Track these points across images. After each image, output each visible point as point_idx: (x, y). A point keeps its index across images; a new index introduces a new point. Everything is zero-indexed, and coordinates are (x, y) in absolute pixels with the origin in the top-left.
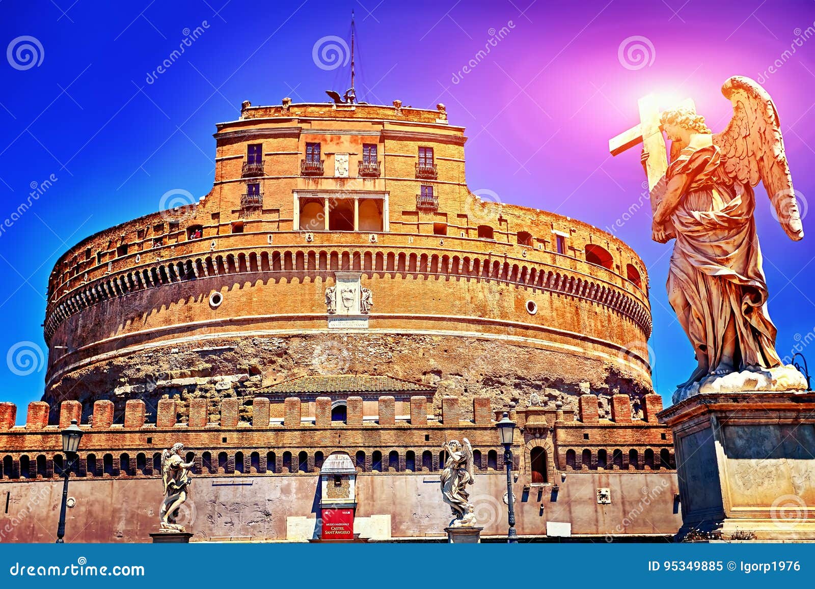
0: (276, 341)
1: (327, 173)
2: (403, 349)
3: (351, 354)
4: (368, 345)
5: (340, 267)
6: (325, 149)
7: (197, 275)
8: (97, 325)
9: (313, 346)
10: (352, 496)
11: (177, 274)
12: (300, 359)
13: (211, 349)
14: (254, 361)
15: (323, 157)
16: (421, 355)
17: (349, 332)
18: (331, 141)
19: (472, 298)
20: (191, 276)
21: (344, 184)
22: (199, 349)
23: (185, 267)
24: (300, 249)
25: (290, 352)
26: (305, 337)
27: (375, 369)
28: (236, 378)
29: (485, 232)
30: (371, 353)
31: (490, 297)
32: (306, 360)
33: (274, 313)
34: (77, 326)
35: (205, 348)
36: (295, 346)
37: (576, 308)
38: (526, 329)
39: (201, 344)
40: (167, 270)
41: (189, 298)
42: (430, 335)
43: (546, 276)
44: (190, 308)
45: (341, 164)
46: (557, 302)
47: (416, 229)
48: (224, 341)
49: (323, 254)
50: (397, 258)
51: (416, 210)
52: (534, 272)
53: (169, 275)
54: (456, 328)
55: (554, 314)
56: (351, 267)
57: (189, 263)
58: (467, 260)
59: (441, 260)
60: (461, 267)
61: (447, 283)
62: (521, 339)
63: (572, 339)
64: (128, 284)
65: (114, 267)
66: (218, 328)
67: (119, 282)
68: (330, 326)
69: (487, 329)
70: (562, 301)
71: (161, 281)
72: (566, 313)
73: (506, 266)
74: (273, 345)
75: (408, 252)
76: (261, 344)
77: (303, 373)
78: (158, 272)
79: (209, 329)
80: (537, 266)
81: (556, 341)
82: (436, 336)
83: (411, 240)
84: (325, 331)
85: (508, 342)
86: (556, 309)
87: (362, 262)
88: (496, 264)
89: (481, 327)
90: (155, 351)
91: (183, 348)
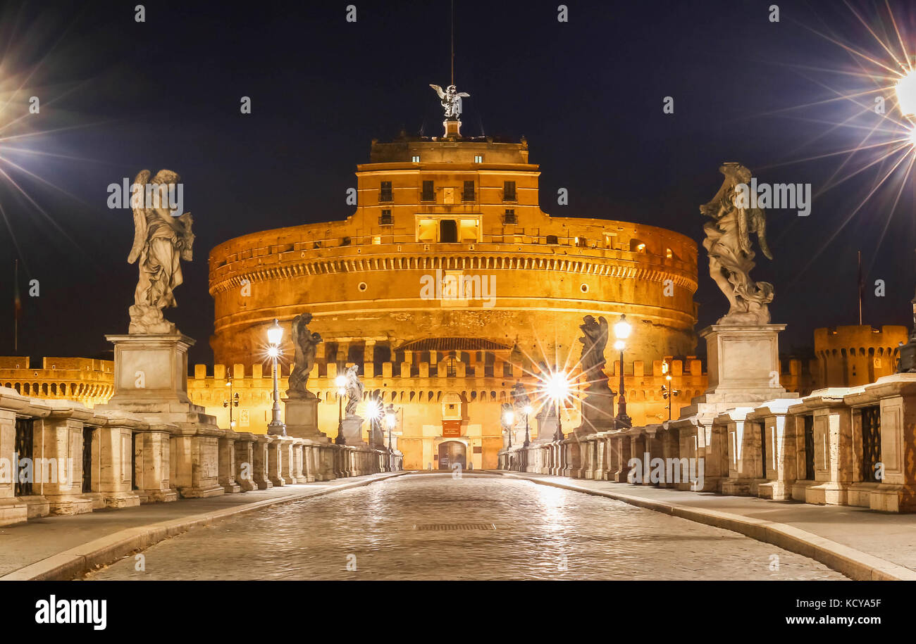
0: (406, 316)
1: (439, 202)
2: (492, 320)
3: (456, 324)
4: (468, 318)
5: (448, 267)
6: (437, 185)
7: (348, 269)
8: (271, 295)
9: (431, 319)
10: (460, 415)
11: (334, 268)
12: (422, 327)
13: (362, 319)
14: (394, 327)
15: (435, 191)
17: (455, 309)
18: (441, 178)
20: (344, 269)
21: (450, 210)
22: (352, 319)
23: (339, 264)
24: (421, 256)
25: (415, 322)
26: (425, 313)
27: (473, 333)
29: (552, 240)
30: (470, 324)
31: (554, 283)
32: (426, 328)
33: (403, 298)
35: (356, 319)
36: (419, 319)
37: (620, 285)
38: (580, 303)
39: (355, 315)
40: (326, 265)
41: (343, 284)
42: (511, 311)
43: (597, 266)
44: (344, 292)
45: (449, 196)
46: (605, 283)
47: (501, 240)
48: (369, 315)
49: (436, 259)
50: (488, 261)
51: (502, 227)
52: (587, 265)
53: (327, 268)
54: (528, 306)
55: (602, 291)
56: (456, 267)
57: (342, 262)
58: (538, 260)
59: (519, 261)
60: (533, 265)
61: (524, 276)
62: (577, 310)
63: (615, 308)
64: (296, 272)
65: (283, 258)
66: (365, 306)
67: (289, 269)
68: (442, 305)
69: (551, 305)
70: (609, 282)
71: (321, 272)
72: (611, 289)
73: (567, 262)
74: (404, 318)
75: (495, 256)
76: (395, 317)
77: (424, 335)
78: (319, 265)
79: (357, 307)
80: (589, 261)
81: (601, 310)
82: (515, 311)
83: (498, 247)
84: (438, 309)
85: (566, 312)
86: (604, 288)
87: (464, 264)
88: (560, 262)
89: (546, 304)
90: (320, 318)
91: (341, 317)
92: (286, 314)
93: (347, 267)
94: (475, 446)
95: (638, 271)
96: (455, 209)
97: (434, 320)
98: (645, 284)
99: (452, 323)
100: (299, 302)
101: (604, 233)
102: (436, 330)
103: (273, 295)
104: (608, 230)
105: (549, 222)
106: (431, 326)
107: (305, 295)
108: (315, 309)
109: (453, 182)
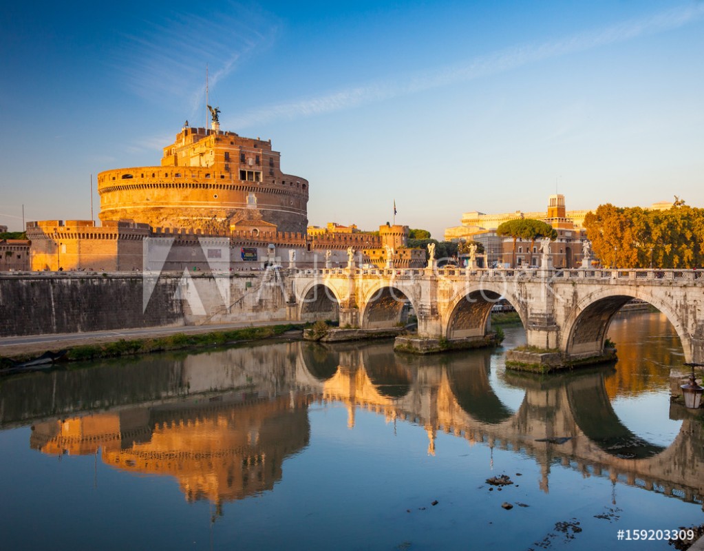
0: (234, 210)
1: (247, 163)
2: (265, 214)
4: (257, 213)
5: (250, 191)
6: (246, 156)
11: (202, 187)
13: (215, 210)
15: (246, 159)
16: (269, 216)
17: (252, 209)
18: (248, 153)
21: (251, 167)
24: (240, 185)
25: (237, 213)
26: (241, 209)
28: (224, 219)
29: (283, 182)
32: (242, 216)
33: (233, 202)
36: (239, 211)
38: (290, 209)
39: (212, 208)
40: (198, 185)
41: (207, 194)
42: (270, 211)
44: (207, 198)
45: (251, 161)
47: (269, 182)
48: (219, 209)
49: (246, 187)
50: (264, 189)
51: (269, 176)
52: (293, 194)
53: (199, 187)
54: (276, 209)
56: (253, 191)
57: (207, 185)
58: (280, 190)
59: (274, 191)
60: (278, 193)
61: (275, 197)
62: (289, 212)
65: (175, 180)
66: (217, 205)
67: (178, 185)
71: (195, 188)
75: (267, 188)
79: (214, 205)
80: (294, 192)
82: (272, 211)
84: (246, 208)
88: (286, 191)
90: (195, 208)
91: (206, 209)
92: (176, 205)
93: (209, 187)
96: (253, 167)
97: (244, 213)
99: (251, 214)
100: (183, 200)
103: (167, 196)
104: (298, 181)
105: (283, 176)
107: (187, 197)
108: (192, 204)
109: (252, 156)
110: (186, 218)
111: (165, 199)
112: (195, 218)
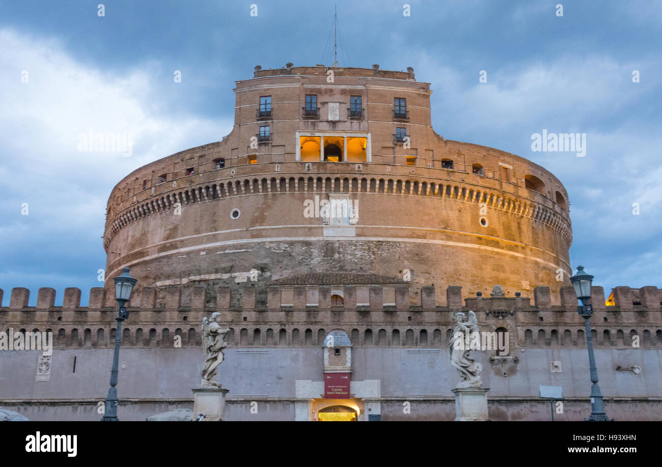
0: (283, 247)
1: (323, 118)
2: (383, 252)
3: (341, 256)
4: (355, 250)
5: (333, 189)
6: (321, 99)
7: (220, 195)
8: (143, 235)
9: (312, 250)
10: (349, 364)
11: (205, 195)
12: (302, 259)
13: (231, 251)
14: (266, 261)
15: (319, 106)
16: (397, 257)
17: (341, 239)
18: (326, 93)
19: (437, 214)
20: (215, 196)
21: (335, 126)
22: (222, 252)
23: (211, 189)
24: (301, 175)
25: (293, 254)
26: (305, 243)
27: (361, 268)
28: (251, 274)
29: (447, 163)
30: (357, 256)
31: (451, 213)
32: (306, 261)
33: (281, 225)
34: (128, 235)
35: (227, 252)
37: (519, 223)
38: (480, 238)
39: (224, 248)
40: (197, 192)
41: (215, 213)
42: (404, 242)
43: (495, 198)
44: (215, 221)
45: (334, 111)
46: (504, 219)
47: (392, 161)
48: (242, 246)
49: (319, 179)
50: (378, 182)
51: (393, 146)
52: (485, 195)
53: (198, 196)
54: (424, 237)
55: (501, 228)
56: (342, 189)
57: (214, 186)
58: (433, 185)
59: (412, 184)
60: (428, 190)
61: (418, 202)
62: (476, 246)
63: (515, 248)
64: (167, 204)
65: (156, 191)
67: (160, 202)
68: (325, 235)
69: (449, 238)
70: (508, 218)
71: (192, 201)
72: (510, 227)
73: (464, 190)
74: (280, 249)
75: (386, 178)
76: (270, 248)
77: (303, 270)
78: (190, 194)
79: (228, 237)
80: (488, 191)
81: (503, 248)
82: (409, 243)
83: (389, 169)
84: (321, 238)
85: (465, 248)
86: (503, 224)
87: (350, 186)
88: (456, 188)
89: (444, 237)
90: (188, 253)
91: (209, 251)
92: (155, 253)
93: (219, 192)
94: (370, 413)
95: (534, 211)
96: (340, 126)
97: (315, 252)
98: (540, 227)
99: (336, 256)
100: (168, 238)
101: (500, 164)
102: (317, 263)
103: (144, 234)
104: (504, 161)
105: (443, 145)
106: (312, 259)
107: (175, 228)
108: (183, 243)
109: (338, 97)
110: (168, 282)
111: (141, 244)
112: (185, 281)
